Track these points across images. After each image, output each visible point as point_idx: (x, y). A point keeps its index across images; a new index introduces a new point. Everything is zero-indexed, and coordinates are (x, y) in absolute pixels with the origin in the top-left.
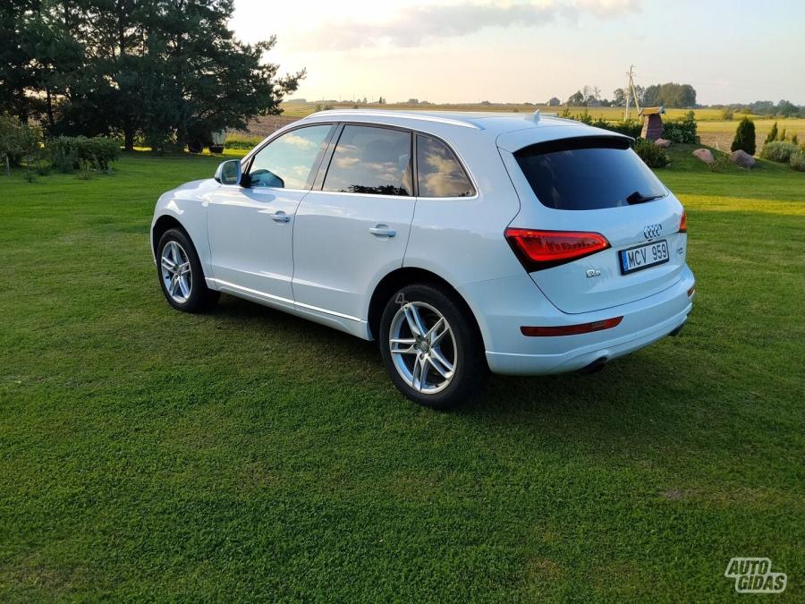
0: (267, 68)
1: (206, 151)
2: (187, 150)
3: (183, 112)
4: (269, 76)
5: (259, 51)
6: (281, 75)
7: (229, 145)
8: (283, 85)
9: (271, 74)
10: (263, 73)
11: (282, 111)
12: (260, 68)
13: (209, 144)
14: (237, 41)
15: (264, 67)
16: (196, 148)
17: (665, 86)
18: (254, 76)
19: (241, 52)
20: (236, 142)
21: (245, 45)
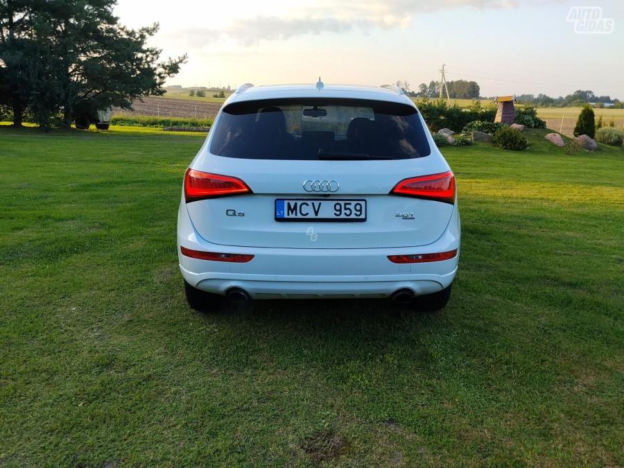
0: (151, 51)
1: (93, 127)
2: (73, 126)
3: (69, 90)
4: (153, 59)
5: (142, 37)
6: (164, 59)
7: (115, 122)
8: (166, 69)
9: (155, 57)
10: (147, 56)
11: (165, 91)
12: (144, 52)
13: (95, 121)
14: (122, 27)
15: (148, 50)
16: (83, 124)
17: (457, 82)
18: (138, 59)
19: (125, 36)
20: (122, 119)
21: (130, 30)
